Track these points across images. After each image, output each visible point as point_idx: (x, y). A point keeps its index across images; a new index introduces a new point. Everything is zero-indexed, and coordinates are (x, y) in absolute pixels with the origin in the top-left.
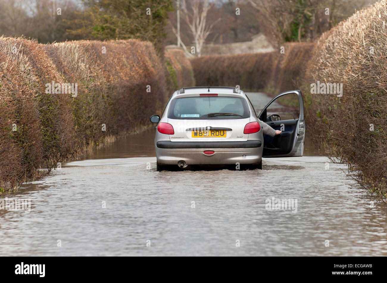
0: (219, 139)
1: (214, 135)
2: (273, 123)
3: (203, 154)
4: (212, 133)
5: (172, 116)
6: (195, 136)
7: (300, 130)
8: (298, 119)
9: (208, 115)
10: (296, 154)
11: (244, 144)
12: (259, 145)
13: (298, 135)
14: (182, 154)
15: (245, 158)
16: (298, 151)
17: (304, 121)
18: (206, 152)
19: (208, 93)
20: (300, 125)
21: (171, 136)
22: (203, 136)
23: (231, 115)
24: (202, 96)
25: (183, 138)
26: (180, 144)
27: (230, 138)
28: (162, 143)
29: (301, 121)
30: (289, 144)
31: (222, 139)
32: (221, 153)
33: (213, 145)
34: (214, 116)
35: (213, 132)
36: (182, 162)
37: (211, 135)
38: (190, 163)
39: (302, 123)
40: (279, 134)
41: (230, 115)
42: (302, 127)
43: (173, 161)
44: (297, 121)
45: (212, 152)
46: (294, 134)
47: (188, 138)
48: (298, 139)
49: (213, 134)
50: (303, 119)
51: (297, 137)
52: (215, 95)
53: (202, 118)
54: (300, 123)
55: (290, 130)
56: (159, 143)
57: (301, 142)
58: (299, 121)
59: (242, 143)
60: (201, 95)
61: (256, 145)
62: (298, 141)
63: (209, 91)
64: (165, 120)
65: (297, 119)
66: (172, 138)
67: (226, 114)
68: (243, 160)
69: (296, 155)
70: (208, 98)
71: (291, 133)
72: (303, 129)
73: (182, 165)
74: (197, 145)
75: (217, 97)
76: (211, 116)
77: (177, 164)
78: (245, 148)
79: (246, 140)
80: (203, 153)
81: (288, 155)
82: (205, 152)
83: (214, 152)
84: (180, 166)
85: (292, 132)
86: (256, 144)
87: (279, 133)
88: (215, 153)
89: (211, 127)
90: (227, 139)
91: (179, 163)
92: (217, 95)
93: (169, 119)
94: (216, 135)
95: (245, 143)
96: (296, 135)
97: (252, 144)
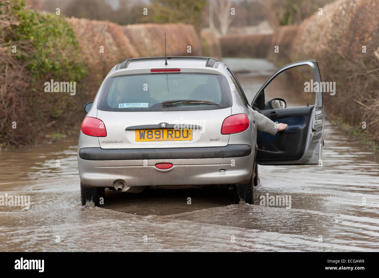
0: (181, 144)
1: (172, 137)
2: (275, 112)
3: (155, 169)
4: (168, 134)
5: (104, 107)
6: (141, 138)
7: (316, 123)
8: (313, 106)
9: (163, 103)
10: (312, 160)
11: (222, 152)
12: (247, 153)
13: (313, 130)
14: (120, 169)
15: (224, 174)
16: (314, 156)
17: (323, 109)
18: (160, 165)
19: (164, 67)
20: (316, 116)
21: (101, 139)
22: (154, 138)
23: (201, 104)
24: (155, 72)
25: (121, 142)
26: (116, 152)
27: (198, 141)
28: (88, 151)
29: (319, 108)
30: (299, 145)
31: (185, 144)
32: (185, 167)
33: (171, 154)
34: (172, 106)
35: (170, 132)
36: (121, 182)
37: (168, 137)
38: (133, 184)
39: (319, 112)
40: (284, 130)
41: (199, 104)
42: (320, 118)
43: (105, 181)
44: (312, 109)
45: (170, 165)
46: (306, 129)
47: (129, 142)
48: (314, 136)
49: (171, 135)
50: (321, 105)
51: (311, 134)
52: (176, 71)
53: (152, 109)
54: (316, 112)
55: (301, 123)
56: (82, 151)
57: (318, 142)
58: (314, 109)
59: (219, 150)
60: (152, 70)
61: (242, 153)
62: (313, 140)
63: (166, 64)
64: (94, 112)
65: (311, 106)
66: (103, 142)
67: (192, 101)
68: (221, 178)
69: (310, 162)
70: (165, 75)
71: (302, 127)
72: (321, 120)
73: (120, 187)
74: (144, 154)
75: (180, 73)
76: (168, 106)
77: (111, 185)
78: (223, 157)
79: (225, 144)
80: (155, 167)
81: (298, 162)
82: (157, 165)
83: (172, 164)
84: (117, 189)
85: (304, 126)
86: (242, 151)
87: (284, 128)
88: (174, 166)
89: (166, 124)
90: (194, 143)
91: (117, 184)
92: (179, 70)
93: (99, 111)
94: (176, 137)
95: (223, 149)
96: (310, 131)
97: (235, 151)
